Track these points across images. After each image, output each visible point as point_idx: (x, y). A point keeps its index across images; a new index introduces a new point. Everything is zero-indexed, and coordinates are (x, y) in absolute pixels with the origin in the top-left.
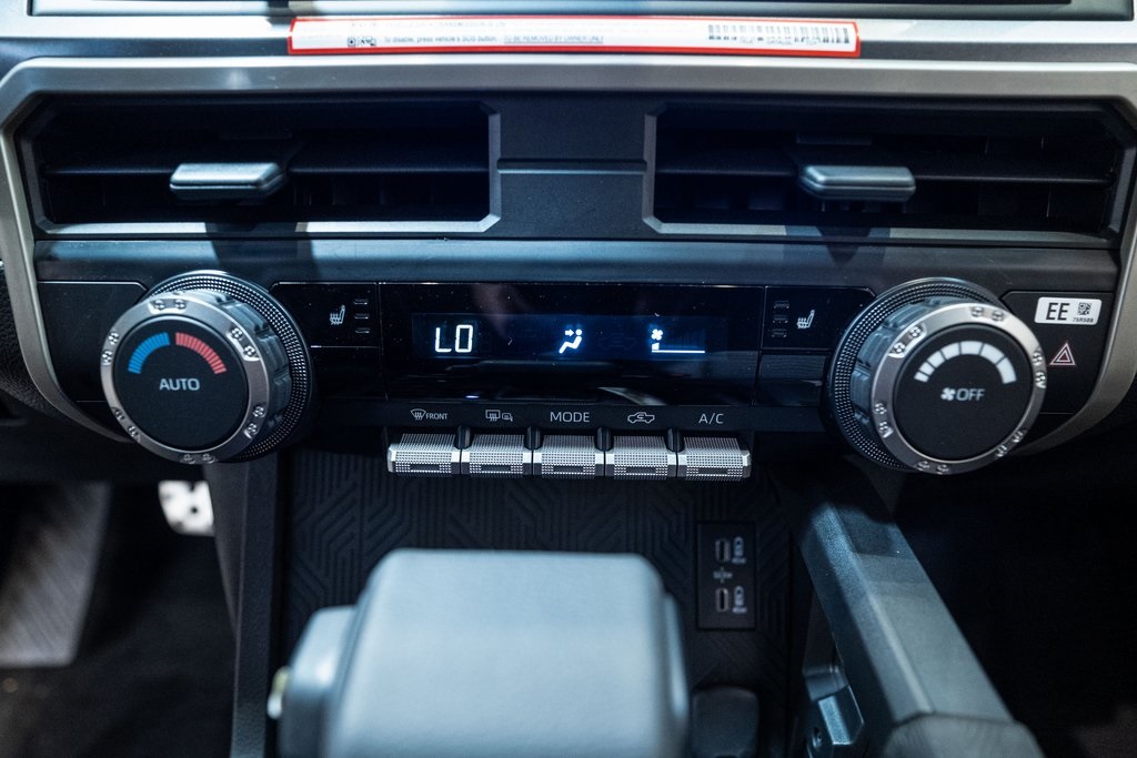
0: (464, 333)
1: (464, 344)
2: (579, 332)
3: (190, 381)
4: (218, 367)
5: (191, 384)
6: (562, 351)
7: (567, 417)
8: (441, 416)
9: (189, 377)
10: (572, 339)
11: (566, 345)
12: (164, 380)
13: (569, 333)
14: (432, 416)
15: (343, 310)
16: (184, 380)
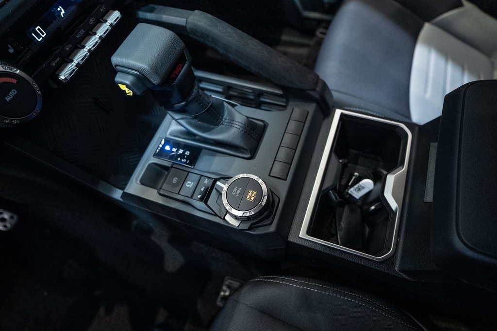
0: (39, 29)
1: (43, 34)
2: (60, 7)
3: (12, 92)
4: (14, 81)
5: (13, 92)
6: (63, 16)
7: (80, 34)
8: (58, 59)
9: (11, 91)
10: (61, 11)
11: (62, 13)
12: (6, 98)
13: (59, 9)
14: (56, 61)
15: (10, 46)
16: (11, 93)
